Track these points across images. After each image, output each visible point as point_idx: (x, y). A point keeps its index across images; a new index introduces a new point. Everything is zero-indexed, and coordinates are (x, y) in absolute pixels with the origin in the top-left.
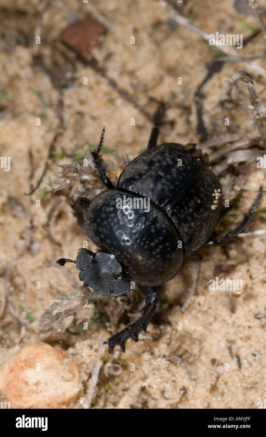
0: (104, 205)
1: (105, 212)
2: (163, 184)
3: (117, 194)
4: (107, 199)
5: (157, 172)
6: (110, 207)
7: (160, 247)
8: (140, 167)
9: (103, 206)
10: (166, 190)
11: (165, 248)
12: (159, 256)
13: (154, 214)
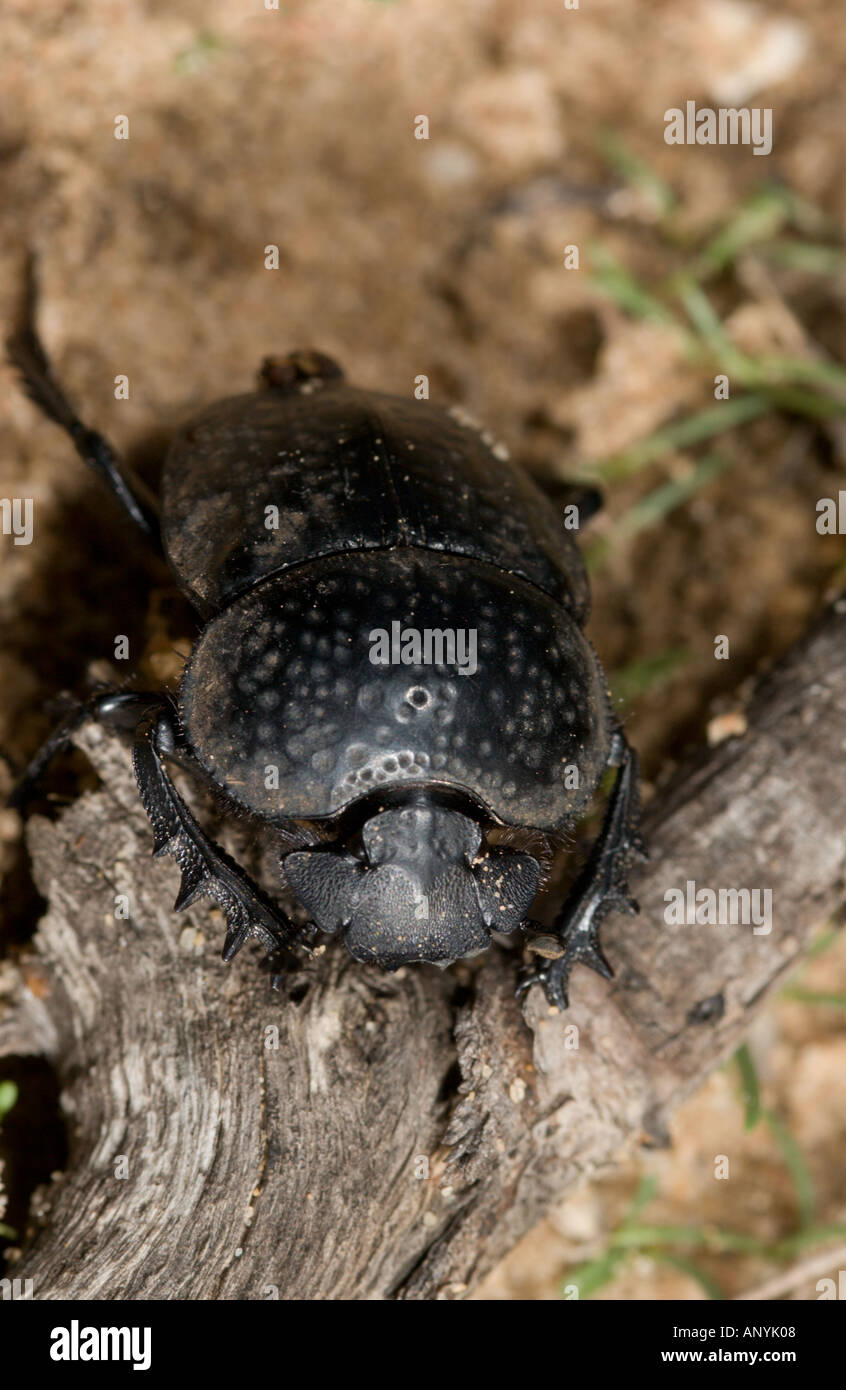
0: (234, 677)
1: (262, 687)
2: (322, 487)
3: (240, 614)
4: (226, 655)
5: (265, 479)
6: (261, 662)
7: (511, 637)
8: (204, 517)
9: (235, 685)
10: (346, 491)
11: (525, 631)
12: (533, 671)
13: (402, 566)
